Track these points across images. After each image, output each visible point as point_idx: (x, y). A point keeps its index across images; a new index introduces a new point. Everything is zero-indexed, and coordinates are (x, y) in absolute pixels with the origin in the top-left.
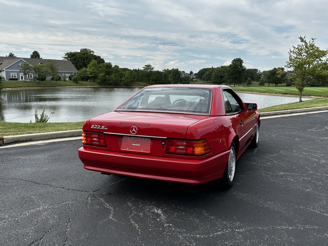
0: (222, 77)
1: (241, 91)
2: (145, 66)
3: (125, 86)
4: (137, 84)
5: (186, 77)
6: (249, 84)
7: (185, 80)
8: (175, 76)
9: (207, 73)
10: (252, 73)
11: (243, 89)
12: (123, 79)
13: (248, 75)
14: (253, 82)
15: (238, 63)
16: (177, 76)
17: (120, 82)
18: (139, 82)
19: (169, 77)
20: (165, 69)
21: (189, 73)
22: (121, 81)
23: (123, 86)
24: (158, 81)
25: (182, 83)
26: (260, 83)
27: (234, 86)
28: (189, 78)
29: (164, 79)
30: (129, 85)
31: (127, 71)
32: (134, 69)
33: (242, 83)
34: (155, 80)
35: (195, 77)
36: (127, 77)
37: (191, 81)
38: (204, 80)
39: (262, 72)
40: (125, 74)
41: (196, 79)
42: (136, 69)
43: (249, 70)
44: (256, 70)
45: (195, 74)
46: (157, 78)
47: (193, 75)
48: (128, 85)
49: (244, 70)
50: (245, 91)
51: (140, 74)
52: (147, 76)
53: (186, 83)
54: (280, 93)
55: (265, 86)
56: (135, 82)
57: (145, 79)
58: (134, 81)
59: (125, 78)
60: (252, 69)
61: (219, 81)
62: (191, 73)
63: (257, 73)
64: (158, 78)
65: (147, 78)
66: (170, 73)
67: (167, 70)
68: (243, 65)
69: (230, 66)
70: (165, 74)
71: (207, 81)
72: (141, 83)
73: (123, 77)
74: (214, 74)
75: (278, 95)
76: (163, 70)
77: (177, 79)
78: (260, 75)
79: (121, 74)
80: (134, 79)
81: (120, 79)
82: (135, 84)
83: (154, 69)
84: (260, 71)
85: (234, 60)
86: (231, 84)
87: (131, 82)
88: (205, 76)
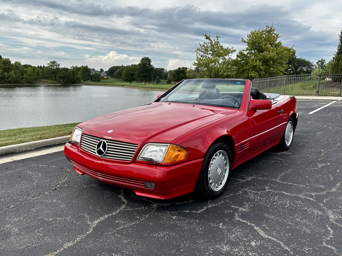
0: (132, 75)
1: (152, 88)
2: (49, 63)
3: (27, 83)
4: (42, 81)
5: (97, 74)
6: (158, 82)
7: (95, 77)
8: (85, 73)
9: (118, 70)
10: (160, 72)
11: (154, 87)
12: (24, 77)
13: (156, 73)
14: (161, 80)
15: (146, 61)
16: (87, 74)
17: (22, 80)
18: (44, 79)
19: (78, 74)
20: (73, 66)
21: (99, 70)
22: (23, 78)
23: (25, 83)
24: (65, 78)
25: (93, 81)
26: (168, 81)
27: (145, 84)
28: (100, 75)
29: (72, 76)
30: (33, 83)
31: (29, 68)
32: (38, 66)
33: (151, 81)
34: (62, 77)
35: (105, 74)
36: (29, 74)
37: (102, 79)
38: (115, 78)
39: (168, 71)
40: (26, 71)
41: (107, 77)
42: (41, 66)
43: (156, 69)
44: (163, 69)
45: (106, 72)
46: (64, 75)
47: (104, 73)
48: (31, 83)
49: (152, 68)
50: (155, 89)
51: (45, 71)
52: (53, 73)
53: (97, 80)
54: (186, 91)
55: (172, 84)
56: (39, 80)
57: (51, 76)
58: (38, 78)
59: (27, 75)
60: (159, 68)
61: (130, 79)
62: (102, 70)
63: (164, 72)
64: (66, 75)
65: (53, 75)
66: (79, 71)
67: (75, 67)
68: (152, 63)
69: (140, 64)
70: (73, 71)
71: (118, 79)
72: (46, 80)
73: (25, 74)
74: (124, 72)
75: (185, 92)
76: (71, 67)
77: (86, 77)
78: (167, 74)
79: (22, 70)
80: (38, 76)
81: (22, 76)
82: (40, 81)
83: (60, 65)
84: (166, 70)
85: (143, 59)
86: (141, 82)
87: (35, 79)
88: (115, 73)
